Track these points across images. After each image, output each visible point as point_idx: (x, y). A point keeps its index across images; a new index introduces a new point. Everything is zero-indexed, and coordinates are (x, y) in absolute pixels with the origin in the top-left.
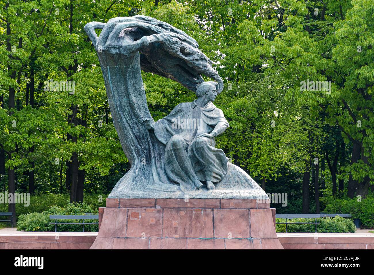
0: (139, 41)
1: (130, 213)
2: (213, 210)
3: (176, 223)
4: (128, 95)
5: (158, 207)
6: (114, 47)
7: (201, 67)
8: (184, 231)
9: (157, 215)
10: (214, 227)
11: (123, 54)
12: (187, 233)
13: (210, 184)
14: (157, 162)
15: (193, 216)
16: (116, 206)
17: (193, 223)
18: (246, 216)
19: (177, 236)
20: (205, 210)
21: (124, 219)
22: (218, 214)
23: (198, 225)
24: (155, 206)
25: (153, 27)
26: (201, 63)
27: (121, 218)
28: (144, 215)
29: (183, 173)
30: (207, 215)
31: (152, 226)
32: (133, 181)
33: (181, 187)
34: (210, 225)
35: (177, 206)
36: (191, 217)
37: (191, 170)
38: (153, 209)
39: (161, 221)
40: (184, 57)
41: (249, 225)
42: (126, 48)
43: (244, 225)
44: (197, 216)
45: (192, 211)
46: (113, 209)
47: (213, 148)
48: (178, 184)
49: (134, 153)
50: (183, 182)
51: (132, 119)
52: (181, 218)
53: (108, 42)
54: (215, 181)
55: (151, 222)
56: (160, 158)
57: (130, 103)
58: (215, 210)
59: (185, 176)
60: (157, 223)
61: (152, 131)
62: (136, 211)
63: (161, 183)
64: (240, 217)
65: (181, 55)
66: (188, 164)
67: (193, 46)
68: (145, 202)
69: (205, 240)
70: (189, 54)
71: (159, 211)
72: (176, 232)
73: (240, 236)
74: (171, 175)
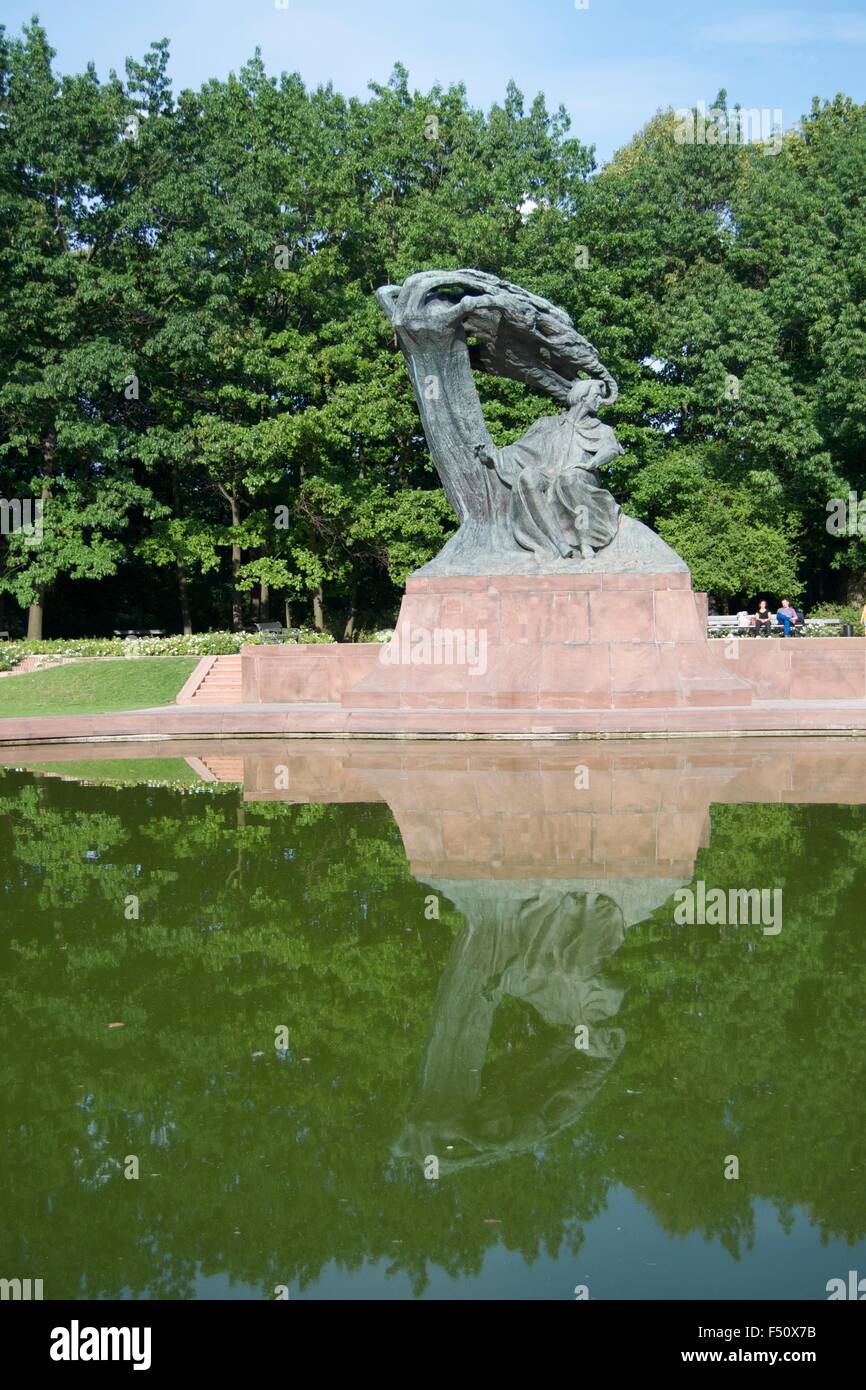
0: (458, 305)
1: (444, 602)
2: (588, 594)
3: (523, 618)
4: (448, 406)
5: (493, 591)
6: (416, 319)
7: (576, 357)
8: (538, 632)
9: (491, 604)
10: (591, 623)
11: (433, 331)
12: (542, 635)
13: (587, 551)
14: (499, 517)
15: (554, 605)
16: (421, 591)
17: (554, 617)
18: (646, 604)
19: (525, 640)
20: (575, 594)
21: (435, 612)
22: (596, 600)
23: (563, 620)
24: (487, 589)
25: (488, 288)
26: (575, 350)
27: (431, 611)
28: (468, 604)
29: (539, 533)
30: (578, 603)
31: (482, 624)
32: (456, 549)
33: (537, 555)
34: (583, 619)
35: (526, 588)
36: (549, 606)
37: (552, 527)
38: (483, 594)
39: (497, 616)
40: (544, 338)
41: (652, 618)
42: (437, 320)
43: (642, 617)
44: (561, 606)
45: (552, 596)
46: (416, 596)
47: (590, 488)
48: (533, 551)
49: (462, 503)
50: (541, 548)
51: (458, 445)
52: (533, 608)
53: (407, 311)
54: (597, 544)
55: (481, 617)
56: (505, 510)
57: (452, 417)
58: (592, 594)
59: (544, 536)
60: (491, 618)
61: (490, 464)
62: (456, 598)
63: (502, 550)
64: (637, 604)
65: (538, 334)
66: (548, 514)
67: (560, 322)
68: (471, 582)
69: (574, 646)
70: (554, 334)
71: (494, 598)
72: (523, 634)
73: (637, 639)
74: (521, 537)
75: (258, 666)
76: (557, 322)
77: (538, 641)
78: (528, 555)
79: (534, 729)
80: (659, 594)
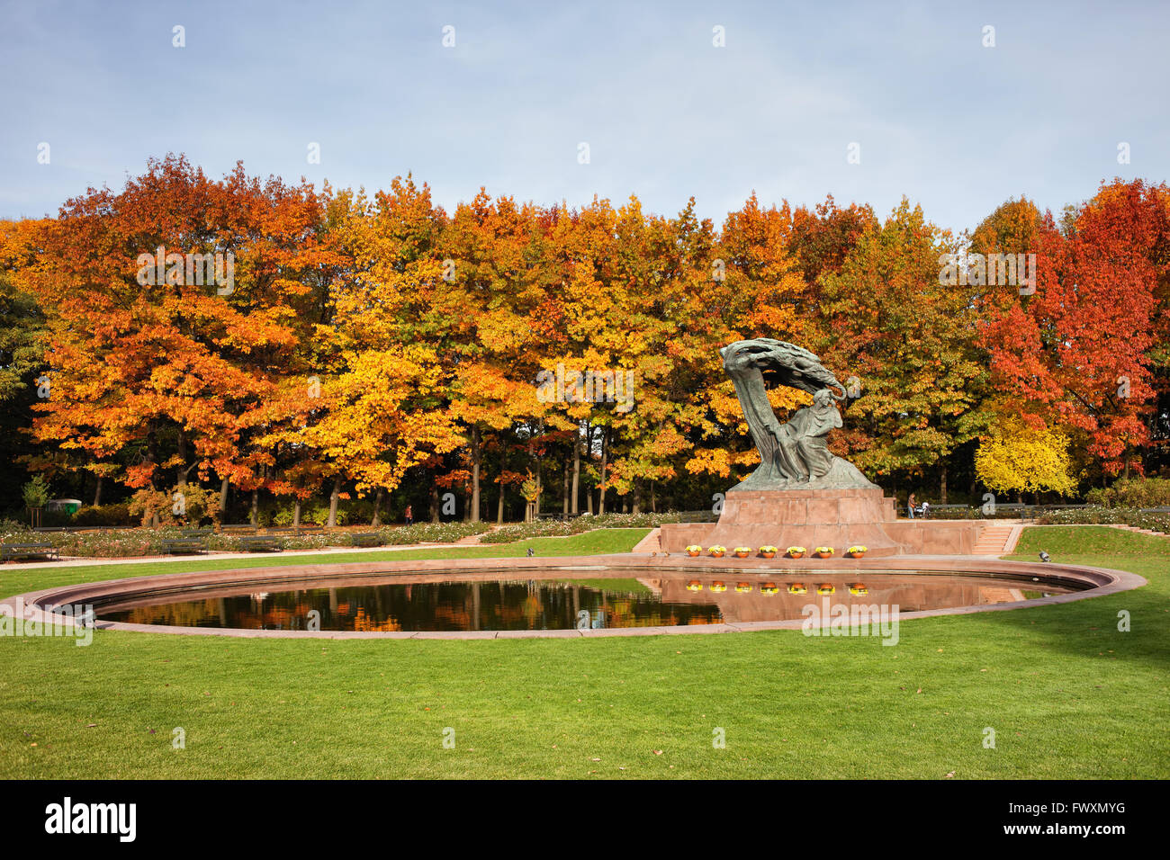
1: (741, 504)
2: (806, 500)
3: (776, 512)
4: (752, 405)
5: (763, 498)
8: (782, 519)
9: (761, 505)
10: (807, 514)
13: (813, 478)
15: (790, 506)
17: (790, 511)
18: (835, 504)
19: (776, 523)
20: (800, 500)
22: (810, 503)
23: (794, 513)
24: (759, 498)
25: (770, 347)
26: (818, 374)
27: (735, 508)
28: (751, 504)
30: (801, 504)
31: (757, 515)
33: (788, 480)
34: (803, 513)
35: (778, 497)
36: (788, 506)
38: (758, 500)
39: (764, 511)
40: (799, 370)
41: (838, 512)
43: (833, 513)
44: (793, 507)
45: (789, 501)
47: (814, 446)
48: (787, 477)
50: (791, 476)
52: (780, 506)
54: (819, 474)
55: (756, 511)
57: (754, 411)
58: (808, 500)
59: (791, 470)
60: (761, 513)
62: (746, 502)
63: (775, 478)
64: (830, 505)
65: (795, 368)
66: (793, 459)
67: (811, 360)
68: (753, 494)
69: (798, 526)
70: (806, 367)
71: (763, 502)
72: (775, 520)
73: (829, 523)
74: (782, 470)
75: (668, 535)
76: (808, 361)
77: (782, 523)
78: (784, 480)
79: (761, 567)
80: (841, 500)
